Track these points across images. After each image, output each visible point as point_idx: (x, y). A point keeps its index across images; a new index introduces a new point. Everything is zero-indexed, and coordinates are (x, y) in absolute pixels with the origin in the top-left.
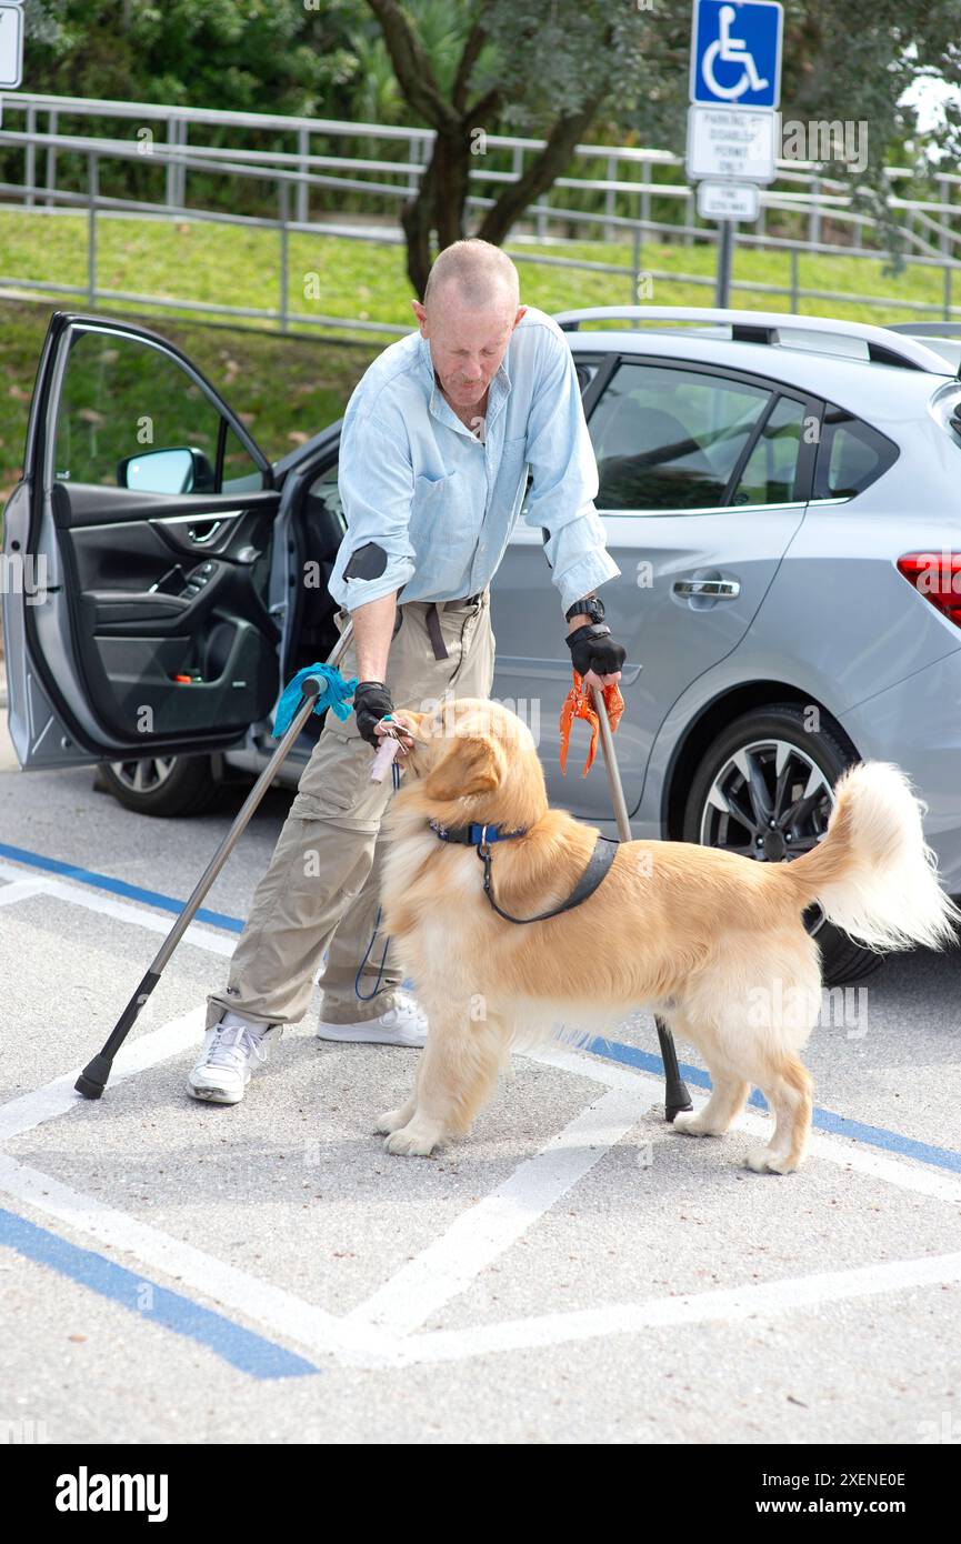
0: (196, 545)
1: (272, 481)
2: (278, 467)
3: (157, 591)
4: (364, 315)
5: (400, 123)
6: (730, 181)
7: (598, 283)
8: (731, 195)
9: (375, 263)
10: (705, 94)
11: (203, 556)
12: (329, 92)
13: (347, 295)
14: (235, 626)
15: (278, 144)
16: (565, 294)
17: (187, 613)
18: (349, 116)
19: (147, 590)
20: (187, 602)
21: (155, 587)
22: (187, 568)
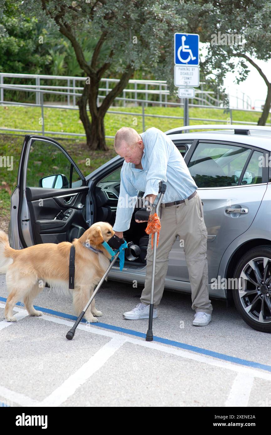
0: (66, 204)
1: (85, 183)
2: (87, 178)
3: (56, 219)
4: (62, 131)
5: (64, 75)
6: (187, 87)
7: (126, 118)
8: (187, 91)
9: (62, 115)
10: (178, 62)
11: (68, 207)
12: (44, 67)
13: (56, 125)
14: (78, 228)
15: (30, 82)
16: (117, 122)
17: (65, 225)
18: (50, 74)
19: (54, 219)
20: (65, 222)
21: (56, 218)
22: (64, 211)
